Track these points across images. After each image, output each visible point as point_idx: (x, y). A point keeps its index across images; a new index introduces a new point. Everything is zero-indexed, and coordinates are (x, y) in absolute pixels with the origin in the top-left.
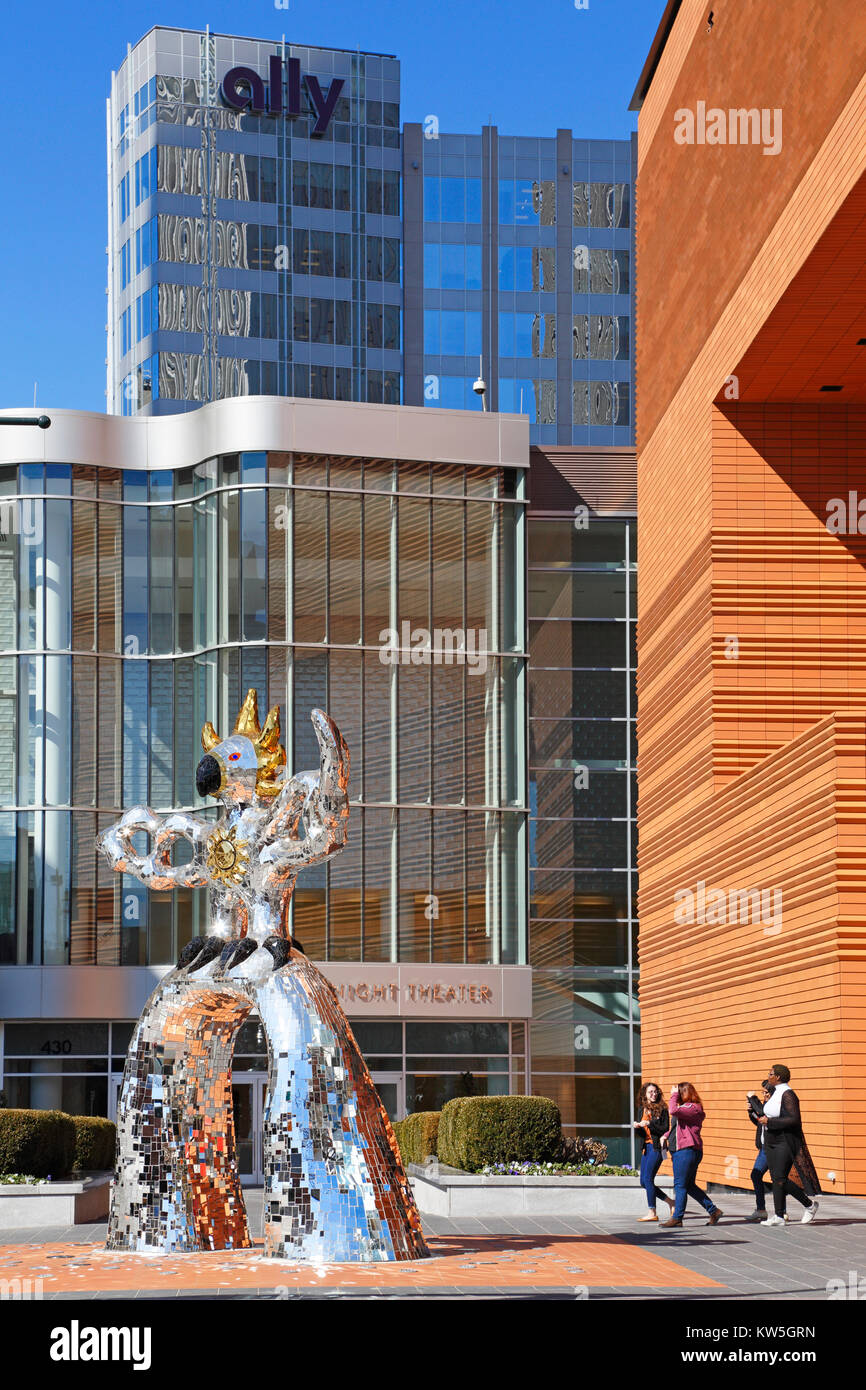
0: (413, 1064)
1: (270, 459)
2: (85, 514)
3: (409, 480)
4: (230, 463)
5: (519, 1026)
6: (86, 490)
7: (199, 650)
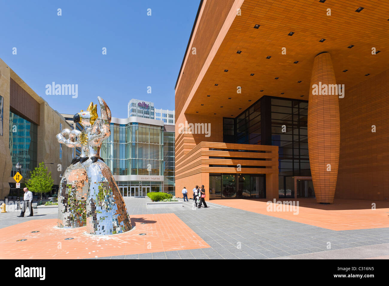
0: (151, 185)
1: (136, 123)
2: (115, 129)
3: (151, 126)
4: (131, 123)
5: (163, 182)
6: (115, 126)
7: (128, 143)
